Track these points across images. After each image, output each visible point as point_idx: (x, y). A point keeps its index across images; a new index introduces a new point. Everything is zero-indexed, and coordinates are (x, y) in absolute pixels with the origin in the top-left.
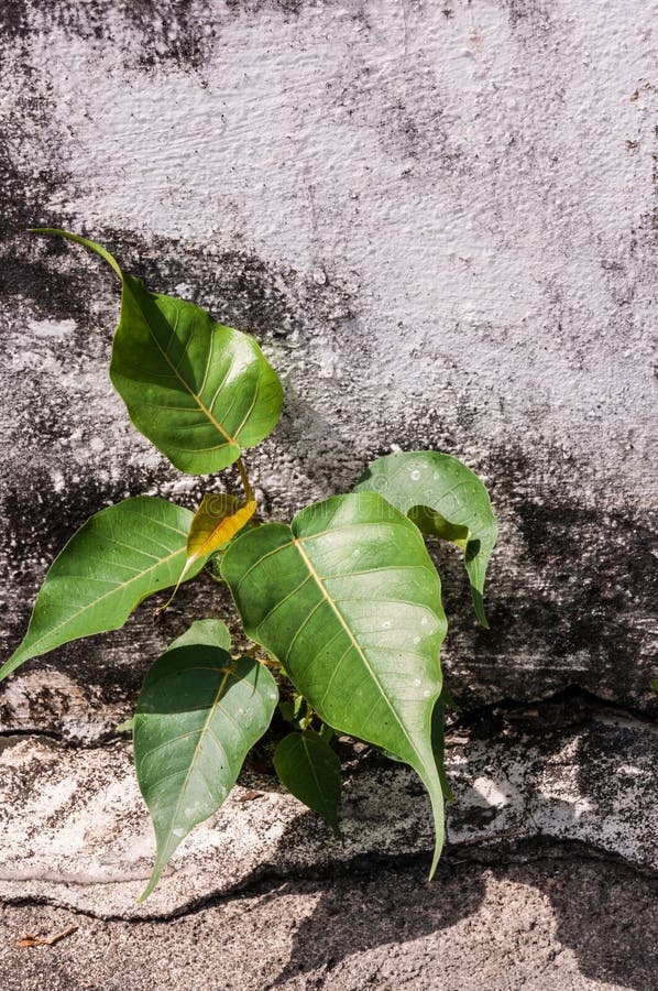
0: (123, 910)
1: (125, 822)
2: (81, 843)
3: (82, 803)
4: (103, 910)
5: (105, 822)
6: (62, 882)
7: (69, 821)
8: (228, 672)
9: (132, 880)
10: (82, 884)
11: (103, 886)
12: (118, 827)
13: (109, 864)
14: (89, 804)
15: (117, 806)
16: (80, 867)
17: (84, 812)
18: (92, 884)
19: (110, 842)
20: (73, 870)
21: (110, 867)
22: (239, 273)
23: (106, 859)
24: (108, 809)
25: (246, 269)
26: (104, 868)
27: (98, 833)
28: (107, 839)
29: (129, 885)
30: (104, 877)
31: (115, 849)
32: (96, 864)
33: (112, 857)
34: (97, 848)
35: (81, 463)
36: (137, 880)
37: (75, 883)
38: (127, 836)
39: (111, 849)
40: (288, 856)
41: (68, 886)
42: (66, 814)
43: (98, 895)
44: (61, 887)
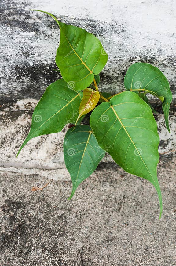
0: (62, 179)
1: (58, 147)
2: (46, 155)
3: (44, 140)
4: (55, 179)
5: (52, 147)
6: (42, 169)
7: (41, 147)
8: (91, 132)
9: (63, 168)
10: (48, 170)
11: (55, 170)
12: (56, 149)
13: (55, 163)
14: (47, 140)
15: (55, 140)
16: (47, 164)
17: (45, 143)
18: (51, 170)
19: (55, 154)
20: (45, 164)
21: (56, 164)
22: (88, 23)
23: (54, 161)
24: (53, 142)
25: (90, 22)
26: (54, 164)
27: (51, 151)
28: (54, 153)
29: (62, 170)
30: (54, 167)
31: (57, 157)
32: (51, 163)
33: (56, 160)
34: (51, 157)
35: (38, 60)
36: (64, 168)
37: (46, 169)
38: (59, 152)
39: (55, 157)
40: (108, 159)
41: (44, 170)
42: (40, 144)
43: (53, 173)
44: (42, 171)
